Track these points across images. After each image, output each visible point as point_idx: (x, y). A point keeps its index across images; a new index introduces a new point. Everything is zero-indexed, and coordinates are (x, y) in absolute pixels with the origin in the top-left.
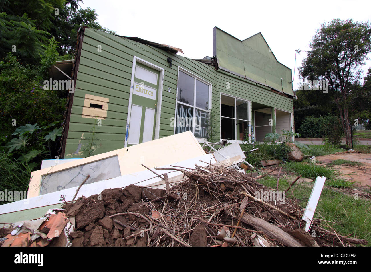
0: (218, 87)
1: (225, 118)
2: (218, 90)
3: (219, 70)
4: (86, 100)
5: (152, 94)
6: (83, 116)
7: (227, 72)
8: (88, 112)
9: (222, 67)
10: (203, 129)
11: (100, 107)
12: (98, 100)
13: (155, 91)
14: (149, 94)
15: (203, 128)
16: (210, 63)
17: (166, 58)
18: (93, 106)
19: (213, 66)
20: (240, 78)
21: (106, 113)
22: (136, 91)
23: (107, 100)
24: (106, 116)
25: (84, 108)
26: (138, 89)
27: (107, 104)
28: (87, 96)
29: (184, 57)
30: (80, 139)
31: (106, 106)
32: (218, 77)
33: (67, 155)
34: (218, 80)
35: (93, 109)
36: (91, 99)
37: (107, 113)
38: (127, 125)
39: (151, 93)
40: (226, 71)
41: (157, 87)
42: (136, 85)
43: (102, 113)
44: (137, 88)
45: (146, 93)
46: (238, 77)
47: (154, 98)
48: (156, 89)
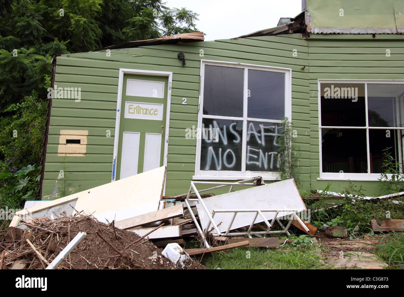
0: (312, 70)
1: (330, 129)
2: (312, 76)
3: (312, 37)
4: (61, 137)
5: (156, 113)
6: (59, 155)
7: (334, 34)
8: (64, 149)
9: (320, 28)
10: (269, 157)
11: (78, 142)
12: (74, 134)
13: (160, 108)
14: (151, 113)
15: (270, 153)
16: (287, 29)
17: (175, 55)
18: (69, 141)
19: (295, 34)
20: (377, 37)
21: (85, 148)
22: (129, 113)
23: (86, 132)
24: (85, 152)
25: (59, 146)
26: (132, 111)
27: (86, 137)
28: (62, 132)
29: (215, 41)
30: (56, 180)
31: (84, 140)
32: (311, 50)
33: (44, 197)
34: (311, 56)
35: (70, 145)
36: (67, 134)
37: (87, 147)
38: (114, 161)
39: (155, 111)
40: (330, 34)
41: (164, 101)
42: (130, 106)
43: (80, 149)
44: (130, 109)
45: (146, 113)
46: (370, 37)
47: (160, 118)
48: (163, 105)
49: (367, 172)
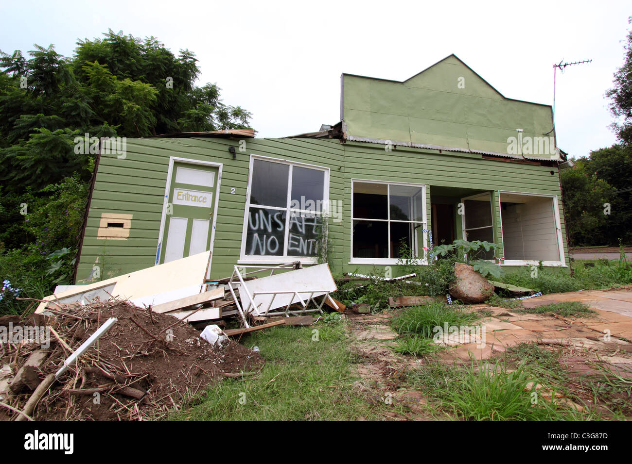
0: (347, 170)
1: (360, 221)
2: (346, 175)
3: (347, 143)
4: (102, 220)
5: (204, 200)
6: (98, 238)
7: (365, 142)
8: (104, 232)
9: (354, 136)
10: (309, 244)
11: (121, 225)
12: (116, 218)
13: (209, 196)
14: (200, 200)
15: (309, 241)
16: (327, 134)
17: (227, 148)
18: (110, 225)
19: (333, 139)
20: (398, 148)
21: (129, 232)
22: (178, 199)
23: (130, 216)
24: (128, 236)
25: (100, 229)
26: (181, 197)
27: (130, 221)
28: (103, 215)
29: (264, 139)
30: (93, 263)
31: (128, 224)
32: (347, 154)
33: (79, 281)
34: (346, 159)
35: (111, 229)
36: (109, 217)
37: (130, 232)
38: (158, 245)
39: (203, 199)
40: (362, 142)
41: (213, 190)
42: (178, 192)
43: (123, 233)
44: (178, 195)
45: (195, 200)
47: (208, 205)
48: (212, 193)
49: (388, 258)
